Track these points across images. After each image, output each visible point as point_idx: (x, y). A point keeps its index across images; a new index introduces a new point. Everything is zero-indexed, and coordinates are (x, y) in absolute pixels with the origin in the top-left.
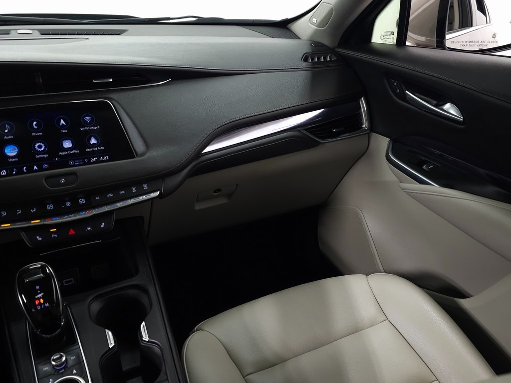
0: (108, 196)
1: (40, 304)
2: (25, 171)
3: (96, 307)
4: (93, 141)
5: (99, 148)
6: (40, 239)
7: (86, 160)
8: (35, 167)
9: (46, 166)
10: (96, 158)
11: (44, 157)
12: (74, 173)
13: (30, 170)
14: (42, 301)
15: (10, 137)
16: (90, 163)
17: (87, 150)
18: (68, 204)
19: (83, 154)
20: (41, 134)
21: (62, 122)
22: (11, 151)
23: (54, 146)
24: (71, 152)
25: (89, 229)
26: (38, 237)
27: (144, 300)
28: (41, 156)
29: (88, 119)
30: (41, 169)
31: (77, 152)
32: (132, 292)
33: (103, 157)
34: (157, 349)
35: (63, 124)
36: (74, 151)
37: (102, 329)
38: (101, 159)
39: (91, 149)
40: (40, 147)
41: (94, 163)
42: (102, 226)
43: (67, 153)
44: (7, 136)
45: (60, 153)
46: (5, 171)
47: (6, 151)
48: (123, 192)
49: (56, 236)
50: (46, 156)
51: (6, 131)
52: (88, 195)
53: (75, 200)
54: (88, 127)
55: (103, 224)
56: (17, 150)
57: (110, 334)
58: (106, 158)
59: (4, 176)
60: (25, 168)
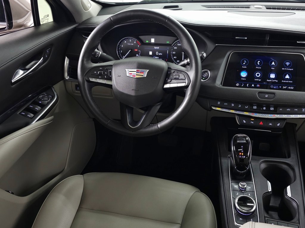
0: (287, 110)
1: (241, 155)
2: (248, 86)
3: (263, 166)
4: (287, 77)
5: (289, 81)
6: (245, 122)
7: (280, 87)
8: (253, 85)
9: (258, 86)
10: (286, 87)
11: (259, 81)
12: (274, 93)
13: (250, 87)
14: (242, 154)
15: (245, 67)
16: (282, 89)
17: (282, 81)
18: (264, 108)
19: (279, 83)
20: (260, 68)
21: (273, 63)
22: (244, 74)
23: (265, 76)
24: (273, 81)
25: (271, 124)
26: (244, 121)
28: (257, 80)
29: (288, 64)
30: (255, 87)
31: (277, 81)
32: (285, 166)
35: (273, 64)
36: (275, 80)
37: (266, 180)
38: (289, 88)
39: (285, 81)
40: (258, 75)
41: (284, 89)
42: (278, 125)
43: (271, 81)
45: (267, 80)
46: (238, 84)
47: (241, 74)
48: (297, 110)
49: (253, 123)
50: (260, 80)
51: (244, 64)
52: (276, 107)
53: (268, 107)
54: (286, 68)
55: (279, 124)
56: (246, 74)
57: (269, 184)
58: (292, 88)
59: (237, 87)
60: (248, 84)
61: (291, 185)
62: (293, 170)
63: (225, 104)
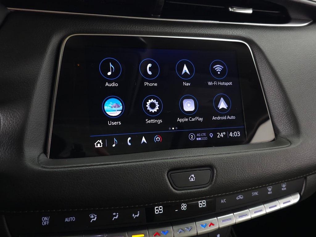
0: (237, 199)
2: (130, 145)
4: (222, 105)
5: (228, 117)
7: (211, 135)
8: (144, 140)
9: (158, 139)
10: (224, 133)
11: (156, 123)
13: (137, 145)
15: (114, 84)
17: (214, 118)
18: (184, 207)
20: (156, 85)
21: (185, 69)
24: (193, 120)
28: (153, 121)
29: (218, 68)
30: (151, 144)
31: (201, 119)
33: (233, 133)
35: (186, 73)
36: (197, 118)
38: (231, 135)
39: (219, 118)
40: (153, 106)
43: (187, 120)
44: (110, 82)
45: (178, 120)
46: (100, 141)
47: (106, 108)
48: (256, 193)
50: (160, 121)
51: (109, 73)
54: (217, 81)
55: (219, 235)
56: (121, 108)
58: (236, 134)
59: (99, 153)
60: (129, 139)
63: (66, 220)
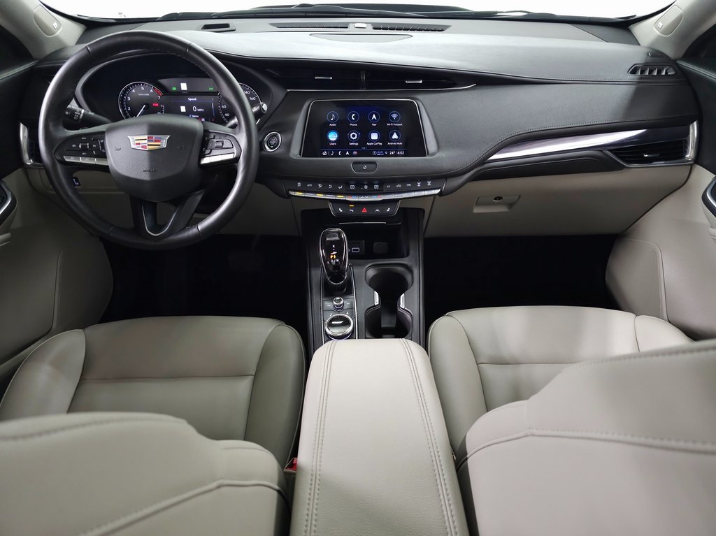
0: (397, 186)
1: (333, 259)
2: (340, 154)
3: (371, 273)
4: (395, 136)
5: (398, 143)
6: (341, 211)
7: (386, 153)
8: (347, 153)
9: (355, 153)
10: (394, 152)
11: (355, 145)
12: (374, 163)
13: (344, 155)
14: (335, 257)
15: (334, 125)
16: (388, 155)
17: (389, 143)
18: (366, 187)
19: (385, 148)
20: (356, 125)
21: (374, 117)
22: (333, 136)
23: (365, 138)
24: (376, 144)
25: (377, 210)
26: (340, 209)
27: (409, 278)
28: (353, 144)
29: (394, 116)
30: (351, 156)
31: (381, 144)
32: (400, 269)
33: (400, 152)
34: (409, 317)
35: (374, 119)
36: (378, 143)
37: (373, 290)
38: (398, 153)
40: (354, 136)
41: (392, 156)
42: (388, 210)
43: (372, 144)
44: (332, 124)
45: (367, 144)
46: (326, 152)
47: (329, 136)
48: (410, 185)
49: (353, 211)
50: (357, 144)
51: (332, 119)
52: (382, 182)
53: (371, 184)
54: (393, 123)
56: (337, 136)
57: (376, 295)
58: (402, 153)
59: (325, 156)
60: (340, 152)
61: (406, 292)
62: (411, 271)
63: (308, 185)
